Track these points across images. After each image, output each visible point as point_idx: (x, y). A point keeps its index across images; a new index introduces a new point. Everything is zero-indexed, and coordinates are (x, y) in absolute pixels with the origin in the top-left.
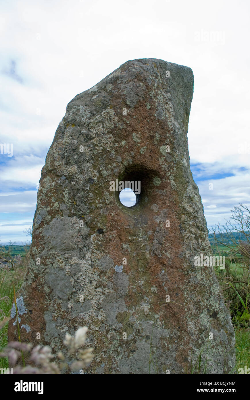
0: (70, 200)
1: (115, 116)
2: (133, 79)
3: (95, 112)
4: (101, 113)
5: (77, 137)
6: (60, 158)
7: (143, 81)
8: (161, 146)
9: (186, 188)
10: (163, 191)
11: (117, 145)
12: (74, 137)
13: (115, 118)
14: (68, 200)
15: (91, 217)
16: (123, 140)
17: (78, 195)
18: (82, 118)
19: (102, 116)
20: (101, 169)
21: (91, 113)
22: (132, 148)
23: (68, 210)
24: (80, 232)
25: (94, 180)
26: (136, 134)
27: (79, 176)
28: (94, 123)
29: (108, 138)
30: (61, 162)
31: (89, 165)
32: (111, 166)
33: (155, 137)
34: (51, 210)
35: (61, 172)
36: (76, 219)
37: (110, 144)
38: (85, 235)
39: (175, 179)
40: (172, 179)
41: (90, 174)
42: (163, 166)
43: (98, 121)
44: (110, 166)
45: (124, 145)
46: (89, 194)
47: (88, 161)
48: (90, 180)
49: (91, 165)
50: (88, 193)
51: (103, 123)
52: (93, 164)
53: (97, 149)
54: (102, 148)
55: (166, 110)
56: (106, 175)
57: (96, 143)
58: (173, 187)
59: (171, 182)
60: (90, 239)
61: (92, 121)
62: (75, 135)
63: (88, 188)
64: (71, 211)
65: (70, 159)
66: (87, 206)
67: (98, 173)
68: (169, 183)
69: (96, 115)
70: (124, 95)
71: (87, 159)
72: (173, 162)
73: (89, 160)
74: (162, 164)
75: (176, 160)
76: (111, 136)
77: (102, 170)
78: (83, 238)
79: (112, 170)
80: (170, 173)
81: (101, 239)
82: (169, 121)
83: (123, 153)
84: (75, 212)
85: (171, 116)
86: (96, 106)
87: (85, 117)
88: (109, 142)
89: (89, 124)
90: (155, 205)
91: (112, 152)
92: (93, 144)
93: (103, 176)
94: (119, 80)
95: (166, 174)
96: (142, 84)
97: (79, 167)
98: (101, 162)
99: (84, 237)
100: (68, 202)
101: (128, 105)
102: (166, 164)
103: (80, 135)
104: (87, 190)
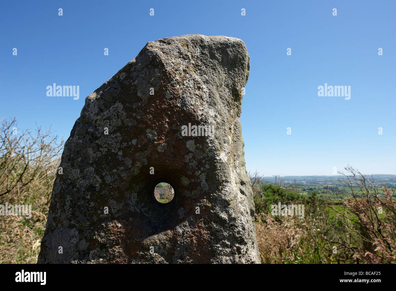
0: (71, 209)
1: (123, 112)
2: (147, 66)
3: (102, 107)
4: (110, 108)
5: (83, 137)
6: (67, 160)
7: (159, 67)
8: (188, 141)
9: (222, 189)
10: (191, 193)
11: (126, 145)
12: (80, 137)
13: (123, 114)
14: (69, 209)
15: (90, 230)
16: (134, 138)
17: (79, 203)
18: (91, 114)
19: (110, 111)
20: (104, 174)
21: (100, 109)
22: (146, 147)
23: (68, 220)
24: (77, 247)
25: (96, 187)
26: (151, 130)
27: (81, 182)
28: (101, 120)
29: (113, 138)
30: (67, 165)
31: (92, 169)
32: (117, 170)
33: (179, 130)
34: (55, 216)
35: (67, 175)
36: (75, 231)
37: (116, 144)
38: (83, 251)
39: (208, 179)
40: (203, 179)
41: (91, 180)
42: (190, 164)
43: (105, 118)
44: (115, 171)
45: (135, 144)
46: (90, 203)
47: (91, 165)
48: (91, 188)
49: (93, 169)
50: (88, 202)
51: (110, 120)
52: (95, 169)
53: (101, 151)
54: (106, 150)
55: (197, 96)
56: (110, 181)
57: (101, 144)
58: (203, 189)
59: (202, 183)
60: (88, 256)
61: (99, 117)
62: (81, 134)
63: (89, 197)
64: (71, 221)
65: (75, 161)
66: (86, 218)
67: (101, 179)
68: (199, 184)
69: (104, 111)
70: (135, 85)
71: (91, 162)
72: (204, 158)
73: (92, 163)
74: (190, 162)
75: (208, 156)
76: (119, 134)
77: (105, 176)
78: (80, 254)
79: (119, 175)
80: (200, 172)
81: (103, 256)
82: (200, 110)
83: (134, 154)
84: (74, 223)
85: (205, 103)
86: (105, 100)
87: (94, 113)
88: (115, 142)
89: (97, 121)
90: (183, 209)
91: (119, 154)
92: (97, 144)
93: (107, 182)
94: (132, 67)
95: (195, 173)
96: (157, 70)
97: (82, 172)
98: (104, 166)
99: (82, 253)
100: (69, 210)
101: (139, 97)
102: (194, 162)
103: (86, 134)
104: (88, 199)
